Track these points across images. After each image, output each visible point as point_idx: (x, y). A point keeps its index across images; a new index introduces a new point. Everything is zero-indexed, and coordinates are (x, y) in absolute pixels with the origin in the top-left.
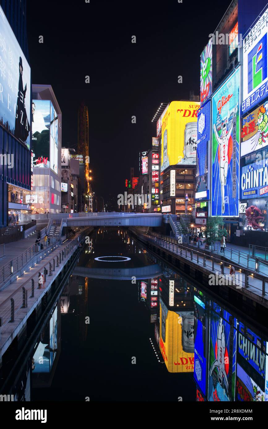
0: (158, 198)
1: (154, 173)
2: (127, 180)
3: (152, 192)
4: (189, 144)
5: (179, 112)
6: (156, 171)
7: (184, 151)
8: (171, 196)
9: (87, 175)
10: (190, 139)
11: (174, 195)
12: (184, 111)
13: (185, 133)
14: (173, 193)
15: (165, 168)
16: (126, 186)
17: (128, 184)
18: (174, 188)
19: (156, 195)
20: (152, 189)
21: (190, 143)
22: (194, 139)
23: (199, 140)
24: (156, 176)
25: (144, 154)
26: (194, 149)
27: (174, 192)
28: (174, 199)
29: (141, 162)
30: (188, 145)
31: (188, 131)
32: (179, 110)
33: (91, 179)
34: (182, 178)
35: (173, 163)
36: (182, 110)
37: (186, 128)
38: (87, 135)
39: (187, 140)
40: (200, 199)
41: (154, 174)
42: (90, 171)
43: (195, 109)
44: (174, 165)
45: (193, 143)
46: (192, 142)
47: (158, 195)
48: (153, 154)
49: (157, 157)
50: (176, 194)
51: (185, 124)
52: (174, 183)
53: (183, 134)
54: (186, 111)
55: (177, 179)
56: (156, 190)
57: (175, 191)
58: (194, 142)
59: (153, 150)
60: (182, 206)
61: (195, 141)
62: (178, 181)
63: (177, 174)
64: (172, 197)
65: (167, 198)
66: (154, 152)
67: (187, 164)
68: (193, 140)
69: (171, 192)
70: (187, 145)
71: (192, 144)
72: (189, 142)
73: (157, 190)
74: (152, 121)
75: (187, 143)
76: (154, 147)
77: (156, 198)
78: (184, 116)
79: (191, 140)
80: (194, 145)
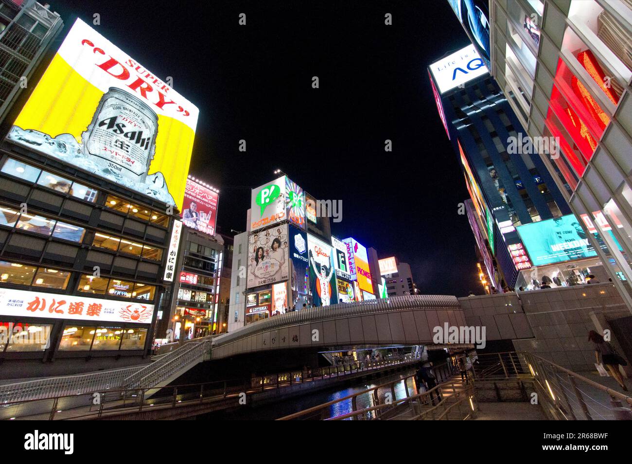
4: (106, 126)
7: (87, 134)
10: (113, 119)
13: (103, 101)
21: (110, 126)
22: (124, 126)
26: (117, 144)
30: (101, 127)
31: (113, 101)
37: (108, 93)
39: (104, 117)
43: (143, 78)
45: (118, 132)
46: (115, 128)
51: (109, 86)
53: (98, 99)
58: (122, 132)
61: (125, 130)
68: (121, 125)
70: (100, 125)
71: (115, 131)
72: (107, 122)
75: (102, 124)
79: (116, 123)
80: (121, 137)
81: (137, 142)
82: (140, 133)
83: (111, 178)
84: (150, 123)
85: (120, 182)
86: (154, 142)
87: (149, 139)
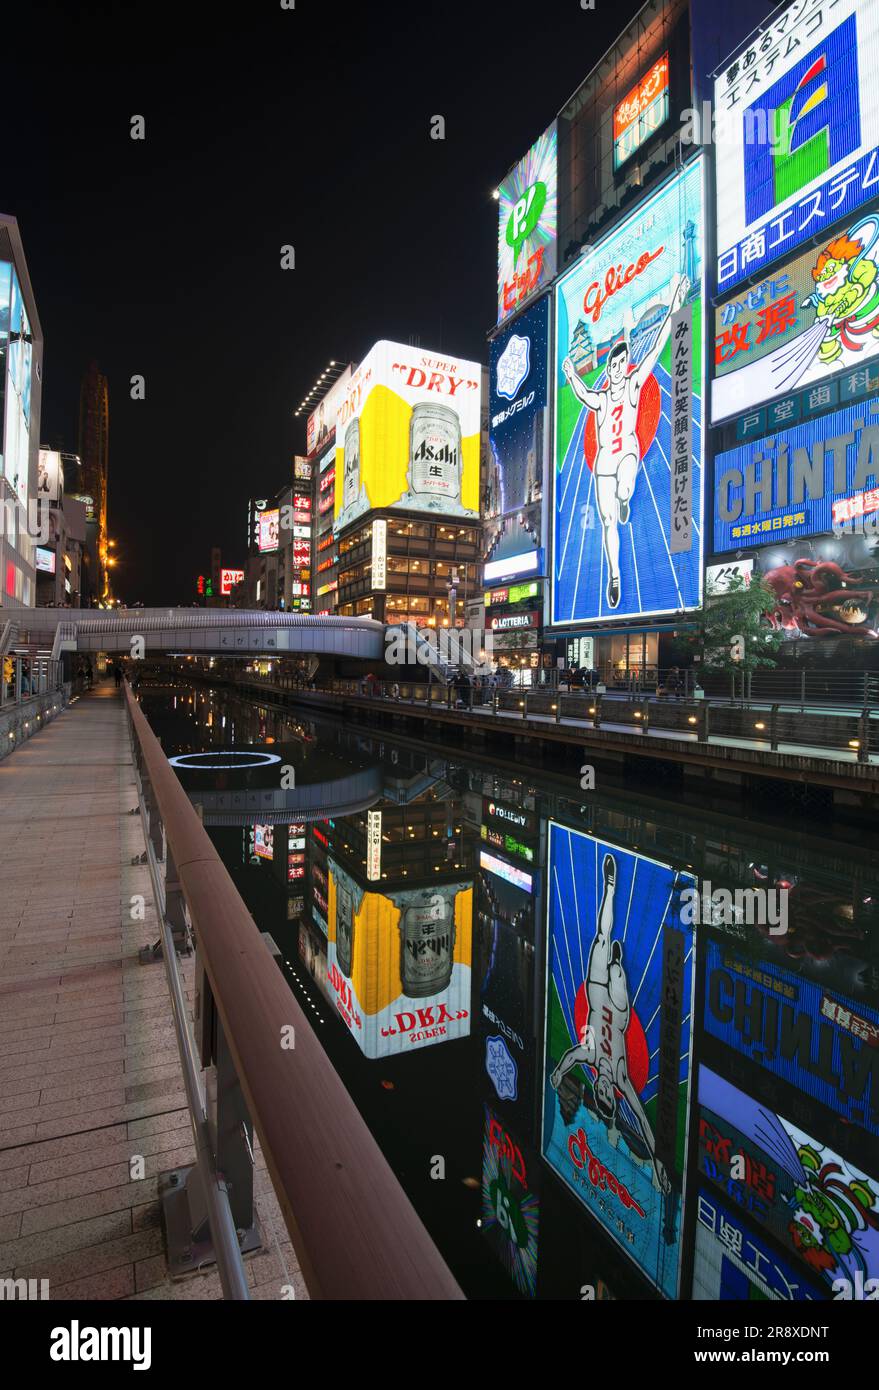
0: (307, 607)
1: (299, 544)
2: (201, 578)
3: (294, 592)
4: (420, 458)
5: (397, 370)
6: (304, 539)
7: (409, 474)
8: (373, 588)
9: (103, 551)
10: (423, 445)
11: (383, 587)
12: (409, 371)
13: (411, 428)
14: (379, 582)
15: (351, 520)
16: (201, 591)
17: (205, 587)
18: (384, 567)
19: (303, 601)
20: (294, 585)
21: (423, 455)
22: (432, 448)
23: (503, 414)
24: (303, 553)
25: (261, 505)
26: (433, 472)
27: (384, 579)
28: (380, 597)
29: (254, 524)
30: (417, 461)
31: (418, 424)
32: (396, 366)
33: (112, 562)
34: (401, 543)
35: (381, 502)
36: (404, 368)
37: (412, 417)
38: (104, 452)
39: (417, 448)
40: (503, 579)
41: (298, 547)
42: (112, 544)
43: (435, 371)
44: (382, 509)
45: (430, 457)
46: (427, 454)
47: (307, 601)
48: (298, 499)
49: (306, 505)
50: (387, 584)
51: (412, 405)
52: (383, 553)
53: (407, 430)
54: (413, 371)
55: (393, 547)
56: (302, 588)
57: (384, 574)
58: (432, 456)
59: (296, 488)
60: (401, 617)
61: (434, 452)
62: (391, 551)
63: (391, 534)
64: (376, 590)
65: (354, 597)
66: (298, 492)
67: (416, 509)
68: (430, 447)
69: (373, 579)
70: (416, 459)
71: (427, 458)
72: (419, 452)
73: (305, 586)
74: (297, 414)
75: (417, 456)
76: (300, 480)
77: (303, 607)
78: (410, 382)
79: (426, 448)
80: (433, 462)
81: (447, 460)
82: (447, 447)
83: (435, 510)
84: (452, 429)
85: (443, 512)
86: (460, 452)
87: (455, 451)
